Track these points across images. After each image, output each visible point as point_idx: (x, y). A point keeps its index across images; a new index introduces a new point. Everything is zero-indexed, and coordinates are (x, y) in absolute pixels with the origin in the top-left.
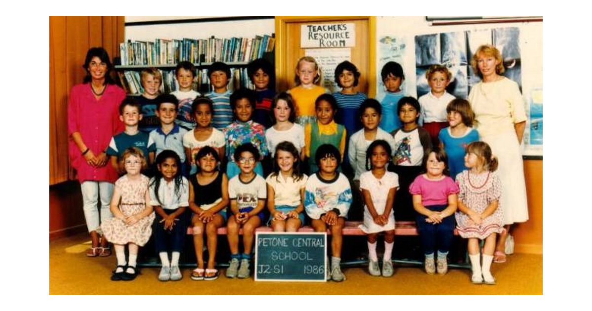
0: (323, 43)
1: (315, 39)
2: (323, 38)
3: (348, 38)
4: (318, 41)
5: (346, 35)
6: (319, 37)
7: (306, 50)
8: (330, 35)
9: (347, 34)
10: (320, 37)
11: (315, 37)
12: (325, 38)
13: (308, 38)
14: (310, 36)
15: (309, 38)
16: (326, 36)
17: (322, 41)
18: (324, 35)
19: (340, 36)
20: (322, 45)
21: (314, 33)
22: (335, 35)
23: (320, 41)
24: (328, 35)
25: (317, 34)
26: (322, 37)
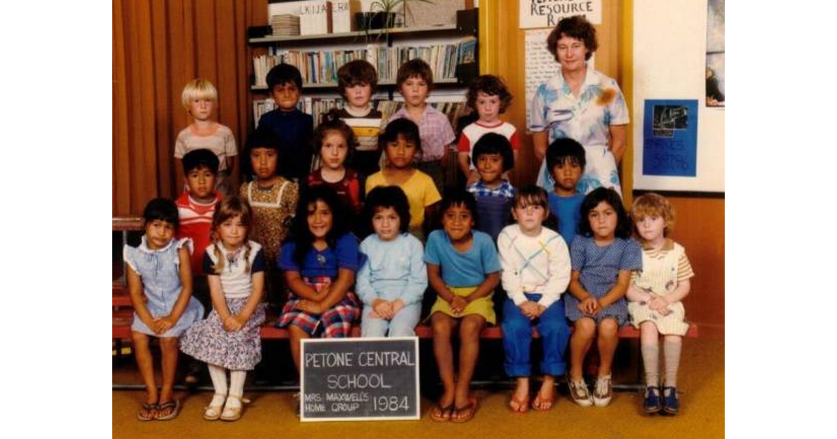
0: (552, 20)
1: (541, 14)
2: (553, 13)
3: (591, 10)
4: (545, 17)
5: (588, 7)
6: (546, 11)
7: (527, 32)
8: (563, 6)
9: (590, 5)
10: (548, 11)
11: (541, 11)
12: (556, 12)
13: (530, 12)
14: (533, 9)
15: (532, 13)
16: (557, 8)
17: (551, 17)
18: (554, 7)
19: (578, 7)
20: (551, 23)
21: (538, 5)
22: (570, 7)
23: (549, 18)
24: (560, 7)
25: (543, 7)
26: (551, 11)
